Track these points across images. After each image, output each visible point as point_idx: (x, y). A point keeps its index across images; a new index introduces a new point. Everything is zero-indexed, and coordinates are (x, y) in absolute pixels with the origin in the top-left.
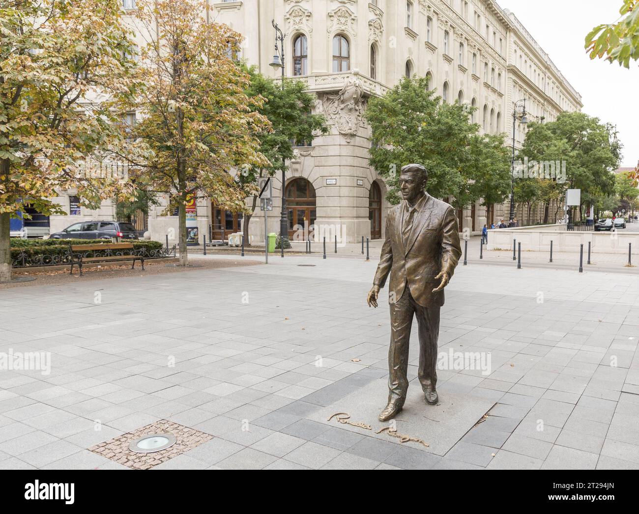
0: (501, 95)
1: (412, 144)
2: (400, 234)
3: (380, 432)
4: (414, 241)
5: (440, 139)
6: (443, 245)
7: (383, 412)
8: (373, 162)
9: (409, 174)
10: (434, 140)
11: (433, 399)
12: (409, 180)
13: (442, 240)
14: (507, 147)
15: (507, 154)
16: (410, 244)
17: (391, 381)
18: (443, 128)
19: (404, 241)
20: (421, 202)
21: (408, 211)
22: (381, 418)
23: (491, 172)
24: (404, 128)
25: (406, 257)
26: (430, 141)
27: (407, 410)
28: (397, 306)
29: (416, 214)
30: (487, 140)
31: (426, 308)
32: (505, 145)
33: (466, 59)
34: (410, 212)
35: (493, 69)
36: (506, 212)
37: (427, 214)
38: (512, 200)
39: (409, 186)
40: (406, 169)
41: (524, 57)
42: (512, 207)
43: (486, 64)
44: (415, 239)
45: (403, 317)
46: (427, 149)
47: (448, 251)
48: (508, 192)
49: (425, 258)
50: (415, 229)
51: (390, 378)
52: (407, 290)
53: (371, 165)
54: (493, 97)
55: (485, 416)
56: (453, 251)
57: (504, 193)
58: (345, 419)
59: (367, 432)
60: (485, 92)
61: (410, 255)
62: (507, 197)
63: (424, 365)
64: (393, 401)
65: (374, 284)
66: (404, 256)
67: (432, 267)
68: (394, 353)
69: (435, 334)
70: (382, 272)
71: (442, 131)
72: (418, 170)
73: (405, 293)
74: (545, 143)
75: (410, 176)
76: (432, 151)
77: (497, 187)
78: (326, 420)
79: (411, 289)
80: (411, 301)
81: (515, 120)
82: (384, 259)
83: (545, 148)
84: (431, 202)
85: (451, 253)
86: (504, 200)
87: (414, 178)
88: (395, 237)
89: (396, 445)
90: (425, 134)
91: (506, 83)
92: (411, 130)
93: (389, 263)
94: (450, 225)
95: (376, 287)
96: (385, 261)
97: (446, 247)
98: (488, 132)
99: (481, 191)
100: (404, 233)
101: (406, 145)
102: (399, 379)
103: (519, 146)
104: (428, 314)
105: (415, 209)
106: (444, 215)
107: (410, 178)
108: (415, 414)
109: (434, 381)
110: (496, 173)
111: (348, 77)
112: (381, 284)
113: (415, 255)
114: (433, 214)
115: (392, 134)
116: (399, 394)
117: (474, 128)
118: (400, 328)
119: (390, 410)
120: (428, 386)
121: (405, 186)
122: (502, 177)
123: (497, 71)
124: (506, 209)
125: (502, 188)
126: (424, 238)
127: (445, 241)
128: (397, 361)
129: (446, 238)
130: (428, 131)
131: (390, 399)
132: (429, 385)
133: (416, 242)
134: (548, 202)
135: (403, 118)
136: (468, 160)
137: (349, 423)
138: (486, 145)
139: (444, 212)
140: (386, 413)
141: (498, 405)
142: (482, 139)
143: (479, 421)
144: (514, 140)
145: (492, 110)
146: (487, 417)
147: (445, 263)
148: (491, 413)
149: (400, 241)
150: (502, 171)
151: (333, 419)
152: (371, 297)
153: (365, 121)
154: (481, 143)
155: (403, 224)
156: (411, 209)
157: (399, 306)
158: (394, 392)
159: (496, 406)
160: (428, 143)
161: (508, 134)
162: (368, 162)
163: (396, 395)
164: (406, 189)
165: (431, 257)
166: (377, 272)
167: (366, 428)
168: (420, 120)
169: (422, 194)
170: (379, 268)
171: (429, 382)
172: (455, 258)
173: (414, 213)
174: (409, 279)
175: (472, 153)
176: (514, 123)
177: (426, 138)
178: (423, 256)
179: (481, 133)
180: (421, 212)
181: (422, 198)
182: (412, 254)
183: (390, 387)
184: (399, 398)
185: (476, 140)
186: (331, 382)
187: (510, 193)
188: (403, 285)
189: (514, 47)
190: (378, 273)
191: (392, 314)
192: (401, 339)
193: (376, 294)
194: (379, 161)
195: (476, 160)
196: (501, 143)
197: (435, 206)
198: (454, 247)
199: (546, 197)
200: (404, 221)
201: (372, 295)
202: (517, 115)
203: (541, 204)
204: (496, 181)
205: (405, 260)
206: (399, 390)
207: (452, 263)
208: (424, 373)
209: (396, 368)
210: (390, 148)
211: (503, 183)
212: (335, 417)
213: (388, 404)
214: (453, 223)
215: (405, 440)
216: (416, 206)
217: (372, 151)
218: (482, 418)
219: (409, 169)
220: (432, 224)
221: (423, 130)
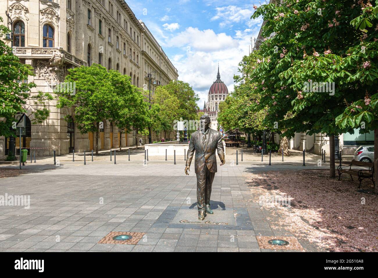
0: (138, 67)
2: (201, 143)
3: (206, 223)
6: (218, 148)
9: (205, 119)
11: (212, 212)
16: (206, 147)
17: (199, 205)
19: (203, 146)
22: (201, 219)
25: (205, 152)
28: (201, 173)
29: (207, 135)
31: (211, 173)
33: (120, 46)
34: (205, 134)
35: (134, 53)
37: (211, 135)
41: (150, 47)
43: (131, 49)
44: (208, 145)
45: (204, 178)
47: (221, 150)
50: (208, 142)
54: (134, 68)
59: (201, 224)
60: (131, 65)
64: (202, 213)
67: (214, 156)
70: (190, 160)
78: (180, 223)
79: (207, 166)
80: (206, 171)
91: (141, 61)
94: (220, 140)
100: (203, 143)
102: (203, 203)
106: (218, 135)
111: (55, 51)
113: (208, 152)
114: (214, 135)
116: (204, 209)
118: (203, 182)
119: (203, 216)
123: (136, 54)
128: (202, 196)
129: (219, 145)
133: (209, 147)
137: (190, 222)
145: (134, 76)
158: (202, 209)
174: (206, 162)
178: (211, 152)
183: (200, 207)
186: (162, 213)
188: (204, 164)
189: (144, 41)
192: (204, 187)
193: (189, 169)
198: (222, 148)
200: (202, 138)
205: (205, 154)
209: (202, 199)
213: (200, 214)
215: (218, 224)
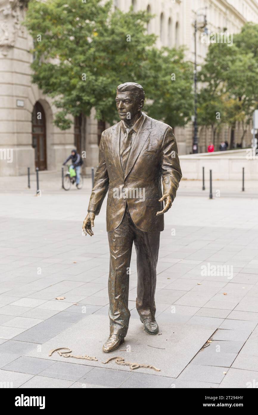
0: (178, 2)
1: (82, 58)
2: (118, 156)
3: (108, 362)
4: (133, 164)
5: (114, 52)
6: (164, 168)
7: (106, 343)
8: (36, 79)
9: (126, 93)
10: (108, 53)
11: (154, 328)
12: (127, 99)
13: (162, 162)
14: (187, 62)
15: (189, 70)
16: (129, 167)
17: (112, 312)
18: (118, 38)
19: (122, 164)
20: (139, 123)
21: (125, 132)
22: (106, 349)
23: (171, 91)
24: (72, 38)
25: (125, 180)
26: (103, 54)
27: (129, 342)
28: (117, 232)
29: (134, 135)
30: (166, 54)
31: (146, 233)
32: (185, 60)
34: (128, 133)
36: (188, 137)
37: (146, 135)
38: (195, 124)
39: (127, 106)
40: (123, 88)
42: (195, 131)
44: (134, 161)
45: (123, 244)
46: (99, 64)
47: (168, 173)
48: (190, 114)
49: (144, 181)
50: (134, 152)
51: (111, 308)
52: (126, 215)
53: (34, 82)
54: (169, 4)
55: (209, 341)
56: (174, 172)
57: (186, 114)
58: (68, 354)
59: (94, 363)
61: (130, 179)
62: (190, 119)
63: (143, 294)
64: (115, 332)
65: (89, 211)
66: (123, 180)
67: (153, 190)
68: (115, 282)
69: (155, 260)
70: (97, 198)
71: (116, 42)
72: (136, 89)
73: (125, 218)
74: (228, 58)
75: (128, 95)
76: (106, 67)
77: (178, 108)
78: (48, 356)
79: (132, 214)
80: (131, 226)
81: (196, 31)
82: (99, 184)
83: (230, 64)
84: (149, 123)
85: (172, 175)
86: (186, 123)
87: (132, 97)
88: (112, 160)
89: (127, 372)
90: (97, 46)
92: (80, 41)
93: (104, 188)
94: (170, 146)
95: (91, 214)
96: (100, 186)
97: (167, 169)
98: (166, 44)
99: (161, 113)
100: (122, 156)
101: (76, 59)
102: (121, 308)
103: (201, 61)
104: (148, 241)
105: (133, 130)
106: (164, 136)
107: (127, 98)
108: (138, 344)
109: (153, 311)
110: (177, 91)
112: (97, 211)
113: (134, 178)
114: (152, 135)
115: (58, 46)
116: (121, 324)
117: (151, 40)
118: (120, 256)
119: (114, 341)
120: (147, 316)
121: (122, 105)
122: (184, 97)
124: (188, 133)
125: (184, 110)
126: (144, 160)
127: (165, 162)
128: (118, 290)
129: (166, 159)
130: (100, 43)
131: (112, 330)
132: (149, 315)
133: (135, 165)
134: (233, 125)
135: (70, 27)
136: (146, 77)
137: (72, 357)
138: (166, 60)
139: (163, 132)
140: (110, 344)
141: (219, 330)
142: (161, 53)
143: (204, 346)
144: (195, 53)
145: (170, 19)
146: (211, 341)
147: (167, 185)
148: (214, 338)
149: (118, 165)
150: (183, 90)
151: (54, 354)
152: (87, 225)
153: (25, 29)
154: (160, 57)
155: (121, 146)
156: (128, 130)
157: (119, 233)
158: (116, 323)
159: (217, 332)
160: (100, 57)
161: (188, 47)
162: (30, 79)
163: (119, 326)
164: (124, 109)
165: (151, 180)
166: (91, 198)
167: (92, 360)
168: (90, 30)
169: (139, 114)
170: (93, 194)
171: (148, 312)
172: (176, 180)
173: (132, 134)
174: (129, 204)
175: (150, 69)
176: (195, 34)
177: (98, 50)
178: (143, 180)
179: (158, 46)
180: (140, 133)
181: (140, 118)
182: (132, 177)
183: (112, 318)
184: (122, 329)
185: (154, 53)
186: (41, 321)
187: (193, 114)
188: (122, 210)
190: (92, 200)
191: (111, 241)
192: (122, 267)
193: (92, 222)
194: (44, 78)
195: (156, 77)
196: (181, 57)
197: (153, 127)
198: (175, 169)
199: (232, 120)
200: (122, 143)
201: (88, 222)
202: (198, 26)
203: (226, 127)
204: (177, 101)
205: (125, 184)
206: (121, 321)
207: (174, 185)
208: (143, 303)
209: (117, 298)
210: (56, 62)
211: (184, 104)
212: (56, 352)
213: (111, 336)
214: (173, 144)
215: (135, 368)
216: (134, 127)
217: (35, 66)
218: (206, 343)
219: (127, 88)
220: (151, 145)
221: (94, 41)
